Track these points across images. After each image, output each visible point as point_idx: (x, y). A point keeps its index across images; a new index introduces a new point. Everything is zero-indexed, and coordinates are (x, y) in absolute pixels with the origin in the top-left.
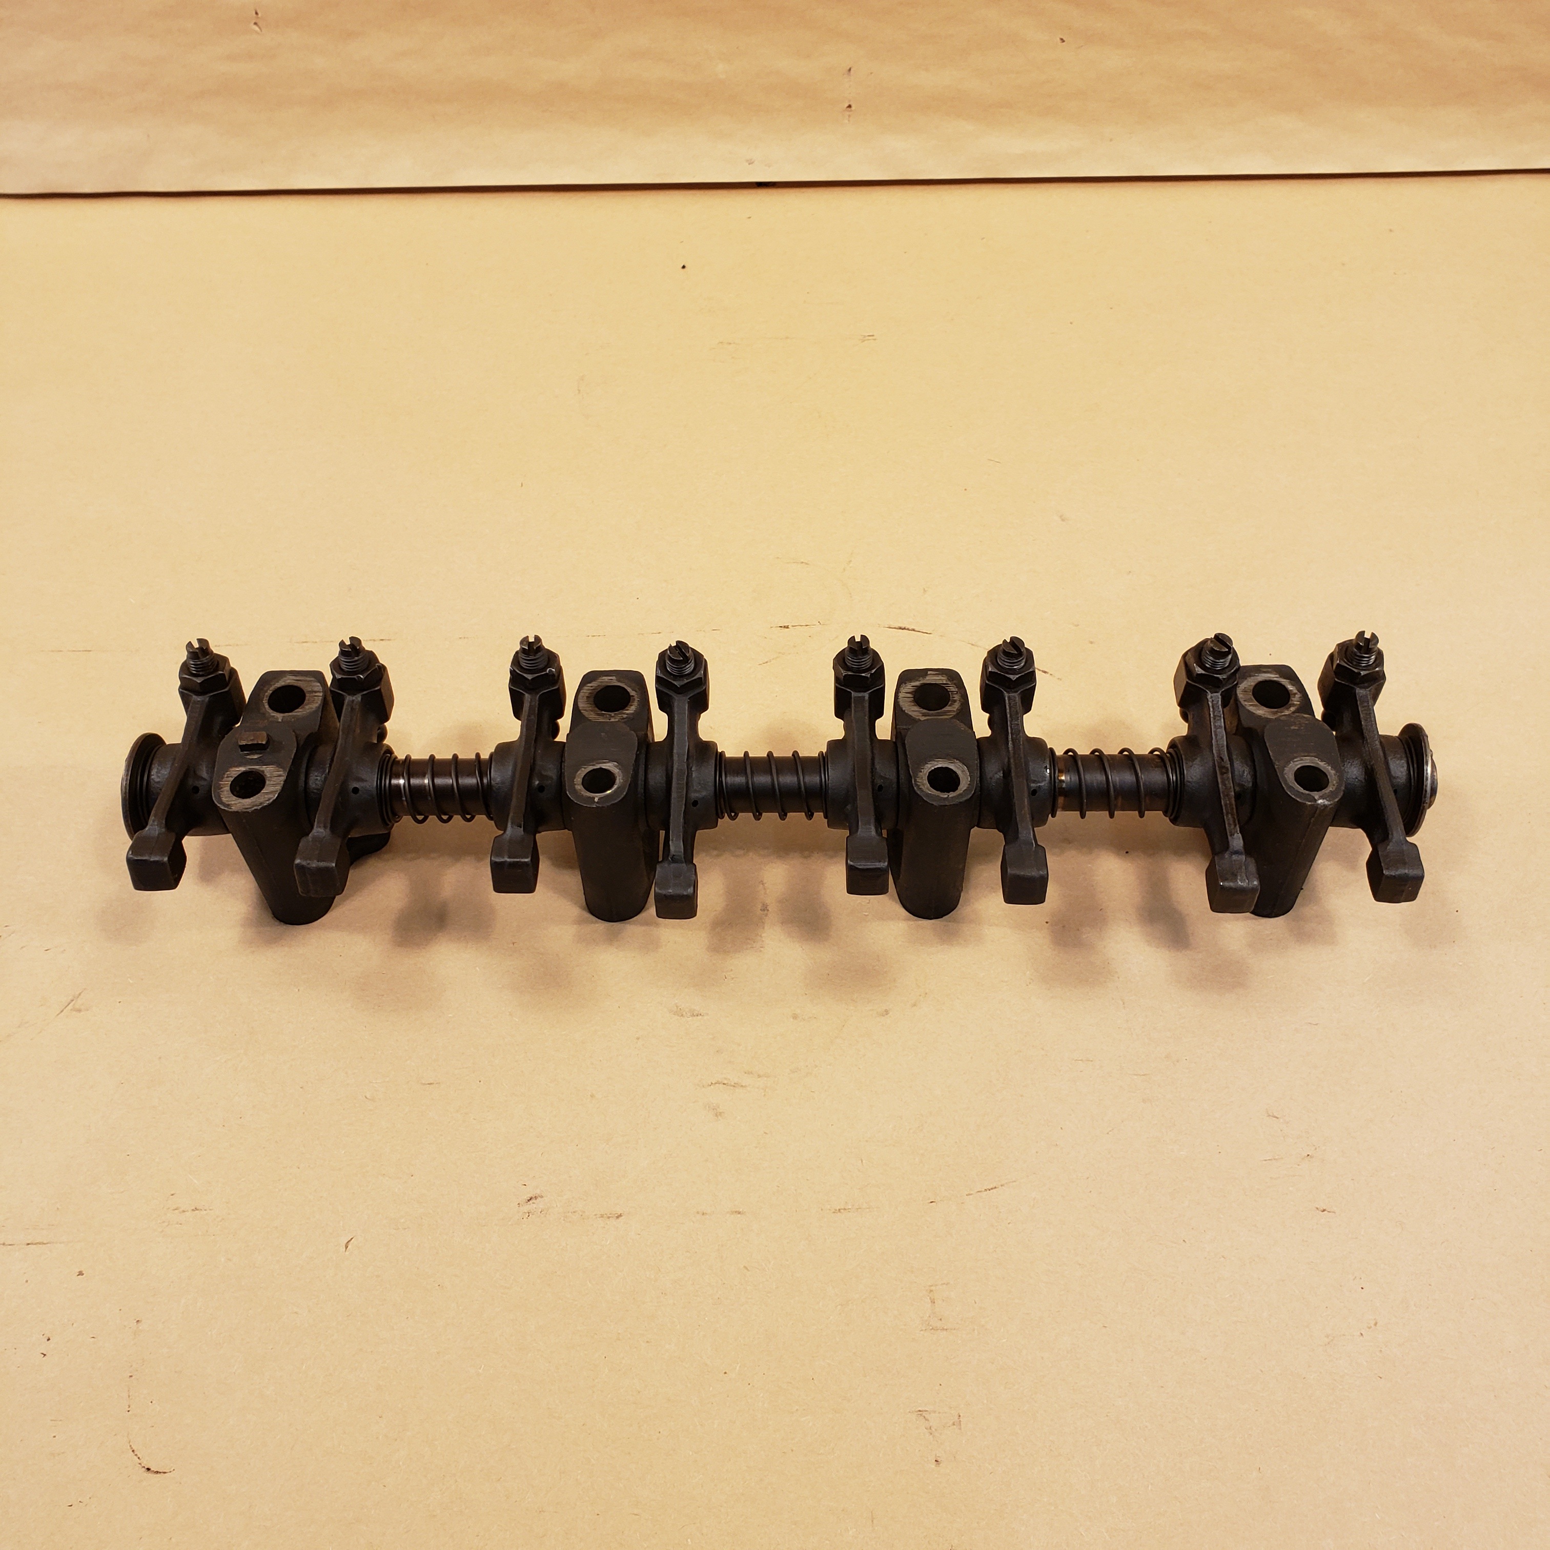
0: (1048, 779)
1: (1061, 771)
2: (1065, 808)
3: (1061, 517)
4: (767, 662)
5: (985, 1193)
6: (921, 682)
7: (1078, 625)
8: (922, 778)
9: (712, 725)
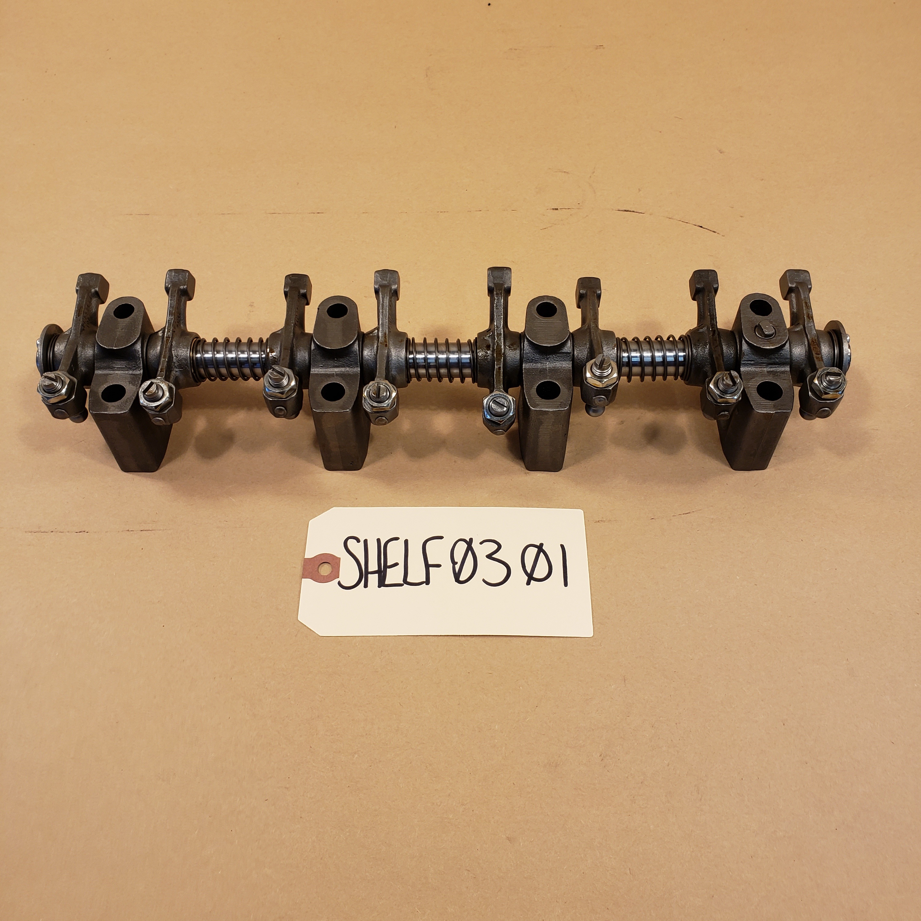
3: (720, 151)
4: (545, 229)
5: (683, 515)
7: (733, 207)
9: (513, 260)
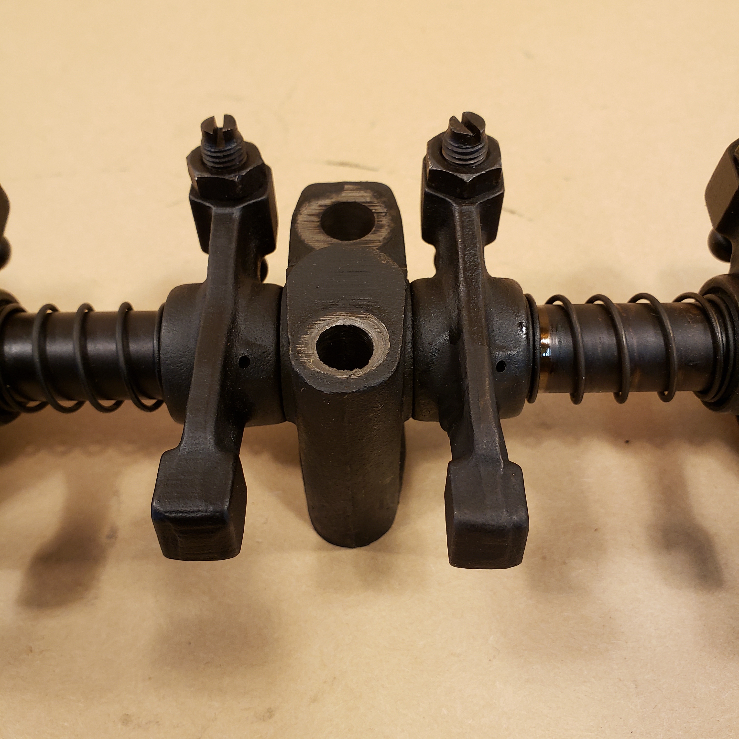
0: (524, 342)
1: (544, 331)
2: (549, 389)
6: (333, 200)
8: (307, 344)
